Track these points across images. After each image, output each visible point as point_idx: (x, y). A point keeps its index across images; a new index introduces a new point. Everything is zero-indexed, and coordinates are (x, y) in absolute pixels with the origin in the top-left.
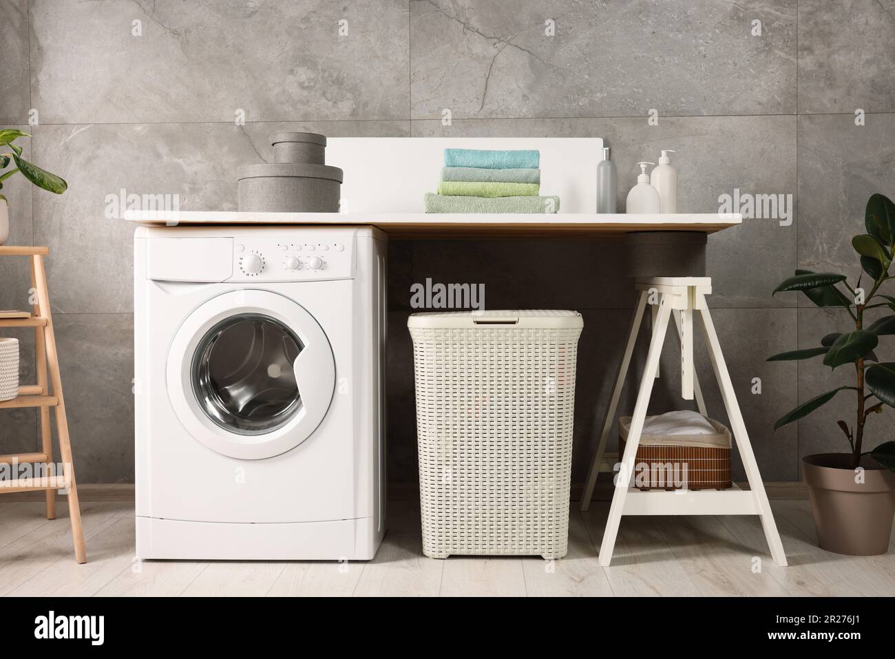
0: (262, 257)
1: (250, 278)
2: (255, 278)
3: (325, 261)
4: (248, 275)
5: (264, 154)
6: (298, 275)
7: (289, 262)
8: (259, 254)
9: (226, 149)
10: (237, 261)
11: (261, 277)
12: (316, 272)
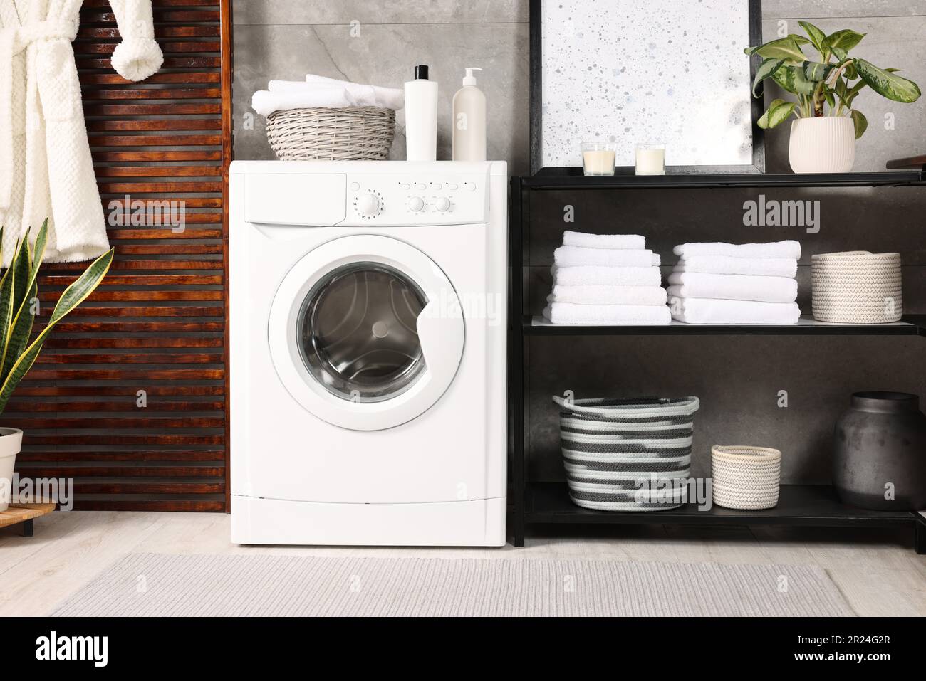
0: (380, 197)
1: (366, 222)
2: (372, 222)
3: (454, 202)
4: (364, 217)
5: (343, 67)
6: (422, 218)
7: (414, 203)
8: (376, 194)
9: (294, 59)
10: (352, 201)
11: (380, 220)
12: (443, 214)
